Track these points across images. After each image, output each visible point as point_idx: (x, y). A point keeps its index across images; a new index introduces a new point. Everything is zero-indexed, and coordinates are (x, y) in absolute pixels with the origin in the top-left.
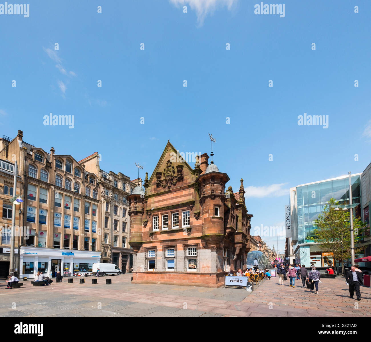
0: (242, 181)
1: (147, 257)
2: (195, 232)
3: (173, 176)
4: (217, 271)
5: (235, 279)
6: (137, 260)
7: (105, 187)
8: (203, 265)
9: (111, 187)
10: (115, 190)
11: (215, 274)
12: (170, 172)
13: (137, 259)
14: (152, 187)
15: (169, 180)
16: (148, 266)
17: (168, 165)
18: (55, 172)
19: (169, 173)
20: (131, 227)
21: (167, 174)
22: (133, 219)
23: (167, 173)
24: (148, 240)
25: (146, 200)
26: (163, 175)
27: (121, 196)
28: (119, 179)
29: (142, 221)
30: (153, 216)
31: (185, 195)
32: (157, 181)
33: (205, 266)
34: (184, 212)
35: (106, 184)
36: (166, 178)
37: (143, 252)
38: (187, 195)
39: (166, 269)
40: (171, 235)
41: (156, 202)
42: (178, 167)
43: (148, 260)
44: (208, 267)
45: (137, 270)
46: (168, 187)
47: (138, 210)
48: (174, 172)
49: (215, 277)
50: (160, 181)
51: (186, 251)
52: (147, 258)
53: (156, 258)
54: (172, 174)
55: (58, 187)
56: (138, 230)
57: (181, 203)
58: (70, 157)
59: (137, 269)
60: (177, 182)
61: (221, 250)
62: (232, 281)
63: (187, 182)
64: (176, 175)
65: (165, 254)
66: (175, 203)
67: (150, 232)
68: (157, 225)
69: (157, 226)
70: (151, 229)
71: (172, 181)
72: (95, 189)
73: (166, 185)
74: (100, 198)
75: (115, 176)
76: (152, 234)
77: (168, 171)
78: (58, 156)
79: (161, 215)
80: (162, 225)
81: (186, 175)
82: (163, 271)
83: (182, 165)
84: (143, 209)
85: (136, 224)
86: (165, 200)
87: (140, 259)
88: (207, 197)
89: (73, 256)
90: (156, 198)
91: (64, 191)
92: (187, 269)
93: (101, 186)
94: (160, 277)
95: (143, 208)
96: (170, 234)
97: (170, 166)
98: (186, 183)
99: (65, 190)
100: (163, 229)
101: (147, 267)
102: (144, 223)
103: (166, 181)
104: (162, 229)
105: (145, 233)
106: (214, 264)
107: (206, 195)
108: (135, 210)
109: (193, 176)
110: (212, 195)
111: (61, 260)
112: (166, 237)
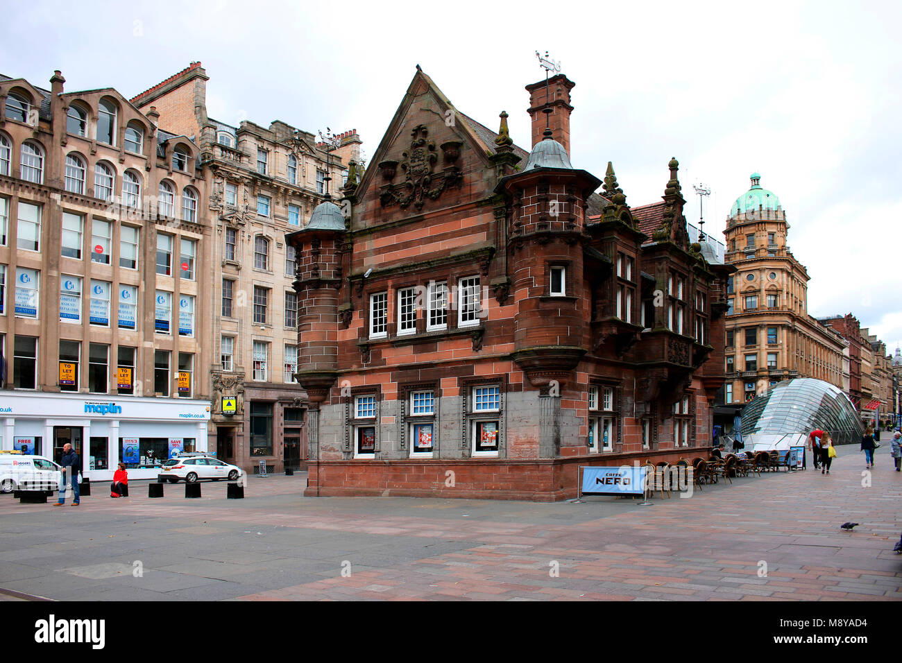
0: (674, 167)
1: (351, 417)
2: (495, 340)
3: (431, 172)
4: (558, 452)
5: (611, 475)
6: (320, 429)
7: (223, 178)
8: (517, 437)
9: (246, 174)
10: (259, 183)
11: (549, 461)
12: (420, 162)
13: (322, 423)
14: (367, 205)
15: (417, 185)
16: (353, 445)
17: (417, 140)
18: (63, 148)
19: (418, 165)
20: (303, 328)
21: (414, 167)
22: (308, 304)
23: (414, 164)
24: (355, 368)
25: (350, 246)
26: (399, 168)
27: (281, 203)
28: (275, 144)
29: (335, 309)
30: (370, 294)
31: (466, 229)
32: (383, 188)
33: (523, 439)
34: (463, 282)
35: (227, 169)
36: (410, 179)
37: (337, 403)
38: (473, 230)
39: (408, 451)
40: (422, 351)
41: (379, 251)
42: (444, 147)
43: (353, 426)
44: (531, 443)
45: (321, 458)
46: (417, 206)
47: (322, 275)
48: (433, 161)
49: (550, 471)
50: (391, 188)
51: (469, 397)
52: (351, 422)
53: (378, 419)
54: (428, 167)
55: (74, 194)
56: (324, 338)
57: (453, 254)
58: (111, 94)
59: (321, 454)
60: (441, 191)
61: (577, 393)
62: (602, 482)
63: (472, 193)
64: (438, 169)
65: (406, 406)
66: (436, 253)
67: (360, 342)
68: (381, 320)
69: (381, 322)
70: (364, 332)
71: (429, 188)
72: (191, 188)
73: (411, 200)
74: (206, 215)
75: (260, 137)
76: (367, 349)
77: (417, 160)
78: (75, 97)
79: (393, 290)
80: (396, 320)
81: (470, 172)
82: (399, 457)
83: (457, 143)
84: (339, 273)
85: (317, 318)
86: (407, 245)
87: (329, 425)
88: (527, 239)
89: (117, 415)
90: (378, 238)
91: (90, 207)
92: (470, 450)
93: (209, 174)
94: (390, 477)
95: (339, 270)
96: (419, 346)
97: (423, 143)
98: (471, 195)
99: (93, 201)
100: (401, 332)
101: (351, 447)
102: (342, 315)
103: (409, 187)
104: (396, 331)
105: (344, 344)
106: (546, 436)
107: (524, 234)
108: (315, 278)
109: (490, 173)
110: (538, 235)
111: (81, 428)
112: (407, 356)
